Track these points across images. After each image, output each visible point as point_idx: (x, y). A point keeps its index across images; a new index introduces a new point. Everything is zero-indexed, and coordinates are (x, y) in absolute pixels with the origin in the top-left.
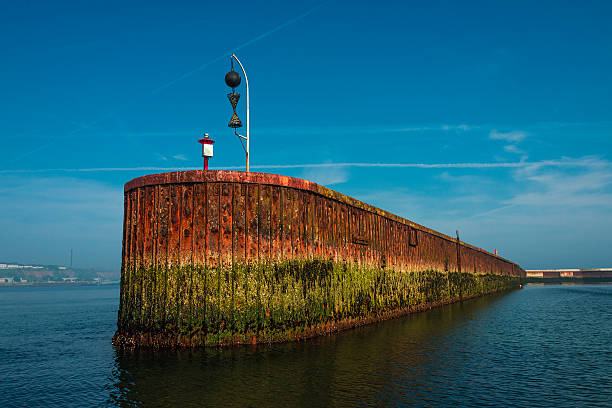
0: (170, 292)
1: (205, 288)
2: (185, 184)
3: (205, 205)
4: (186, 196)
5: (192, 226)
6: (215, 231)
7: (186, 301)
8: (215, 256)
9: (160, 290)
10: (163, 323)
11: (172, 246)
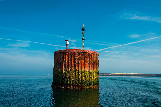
0: (80, 76)
1: (87, 76)
2: (83, 53)
3: (87, 58)
4: (83, 55)
5: (84, 62)
6: (89, 64)
7: (83, 79)
8: (89, 69)
9: (77, 76)
10: (78, 84)
11: (80, 66)
